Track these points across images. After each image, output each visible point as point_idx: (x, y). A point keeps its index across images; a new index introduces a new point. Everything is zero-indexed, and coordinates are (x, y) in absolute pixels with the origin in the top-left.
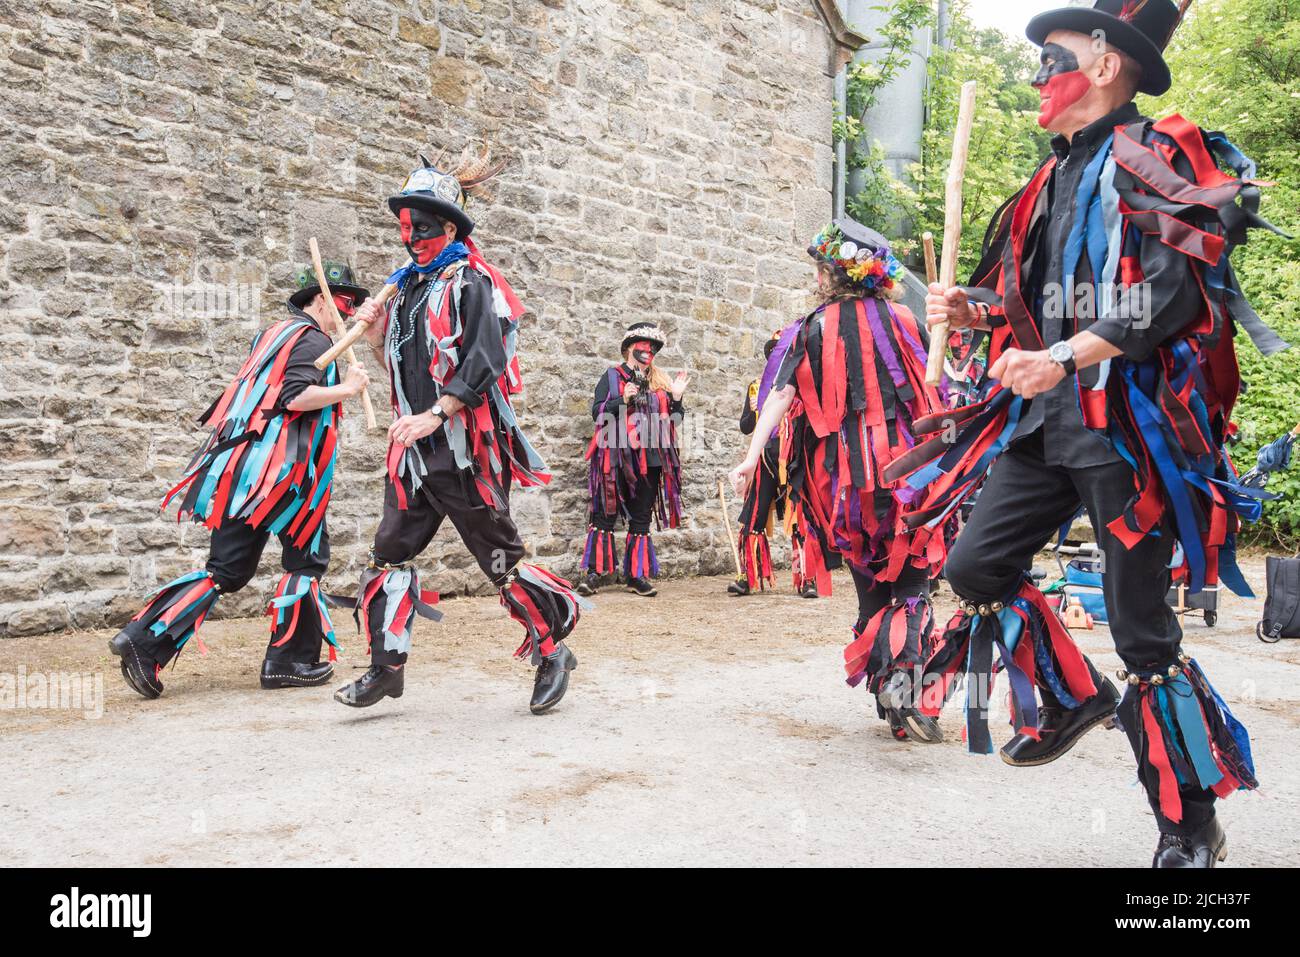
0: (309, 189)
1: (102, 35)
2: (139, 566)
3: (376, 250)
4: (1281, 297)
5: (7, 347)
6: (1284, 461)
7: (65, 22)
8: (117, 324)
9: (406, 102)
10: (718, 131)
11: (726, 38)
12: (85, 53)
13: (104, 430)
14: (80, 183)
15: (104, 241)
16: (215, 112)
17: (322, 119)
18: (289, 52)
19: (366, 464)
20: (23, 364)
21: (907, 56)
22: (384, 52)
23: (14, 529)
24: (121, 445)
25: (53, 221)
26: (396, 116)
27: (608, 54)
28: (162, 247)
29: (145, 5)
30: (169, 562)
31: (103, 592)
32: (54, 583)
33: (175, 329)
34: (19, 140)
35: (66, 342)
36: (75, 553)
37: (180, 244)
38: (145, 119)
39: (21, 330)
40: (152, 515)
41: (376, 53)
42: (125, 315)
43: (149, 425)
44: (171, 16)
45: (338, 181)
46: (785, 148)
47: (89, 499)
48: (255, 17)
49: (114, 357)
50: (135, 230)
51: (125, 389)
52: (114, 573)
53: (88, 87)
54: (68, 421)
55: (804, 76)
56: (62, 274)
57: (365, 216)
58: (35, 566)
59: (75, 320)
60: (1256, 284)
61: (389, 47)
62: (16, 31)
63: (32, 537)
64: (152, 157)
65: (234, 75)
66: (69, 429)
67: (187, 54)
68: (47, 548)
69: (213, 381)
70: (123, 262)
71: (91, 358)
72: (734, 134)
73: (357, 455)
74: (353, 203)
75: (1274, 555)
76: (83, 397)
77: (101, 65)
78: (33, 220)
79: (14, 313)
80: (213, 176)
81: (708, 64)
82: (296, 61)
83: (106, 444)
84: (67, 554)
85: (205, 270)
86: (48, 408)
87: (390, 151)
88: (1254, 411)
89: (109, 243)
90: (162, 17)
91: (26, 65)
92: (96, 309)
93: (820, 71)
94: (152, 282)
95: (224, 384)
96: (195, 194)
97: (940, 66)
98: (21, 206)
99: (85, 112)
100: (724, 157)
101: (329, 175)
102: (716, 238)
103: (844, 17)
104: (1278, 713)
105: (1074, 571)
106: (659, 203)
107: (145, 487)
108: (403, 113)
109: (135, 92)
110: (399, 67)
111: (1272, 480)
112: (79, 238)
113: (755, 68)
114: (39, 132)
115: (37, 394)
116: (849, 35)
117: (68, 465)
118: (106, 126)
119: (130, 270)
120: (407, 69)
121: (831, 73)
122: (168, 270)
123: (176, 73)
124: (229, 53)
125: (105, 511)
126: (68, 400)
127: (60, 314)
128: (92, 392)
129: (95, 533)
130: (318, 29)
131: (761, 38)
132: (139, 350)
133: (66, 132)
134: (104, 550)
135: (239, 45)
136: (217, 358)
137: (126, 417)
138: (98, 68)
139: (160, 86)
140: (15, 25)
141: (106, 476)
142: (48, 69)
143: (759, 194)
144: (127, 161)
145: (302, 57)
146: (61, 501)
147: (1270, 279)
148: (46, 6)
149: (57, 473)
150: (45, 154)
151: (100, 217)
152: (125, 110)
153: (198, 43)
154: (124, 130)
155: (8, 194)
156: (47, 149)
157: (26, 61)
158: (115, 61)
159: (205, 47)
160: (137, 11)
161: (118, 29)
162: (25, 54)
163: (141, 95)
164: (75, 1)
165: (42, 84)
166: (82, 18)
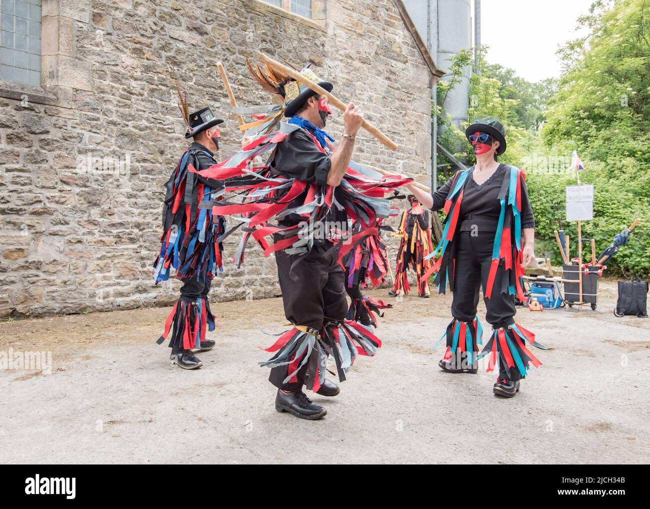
0: (226, 140)
1: (151, 86)
2: (166, 284)
4: (624, 172)
6: (625, 241)
7: (139, 82)
8: (157, 194)
10: (384, 112)
11: (387, 75)
12: (145, 93)
13: (153, 233)
14: (144, 142)
15: (153, 163)
17: (231, 114)
18: (219, 89)
20: (125, 209)
21: (460, 78)
23: (122, 270)
25: (135, 156)
27: (341, 83)
29: (167, 75)
31: (153, 294)
32: (136, 290)
34: (123, 127)
35: (139, 201)
36: (143, 279)
38: (167, 117)
39: (124, 197)
41: (251, 88)
42: (160, 190)
44: (176, 78)
46: (412, 117)
47: (148, 259)
48: (206, 76)
49: (157, 206)
50: (163, 158)
53: (147, 106)
54: (140, 230)
55: (419, 88)
56: (138, 176)
58: (129, 284)
59: (142, 193)
60: (613, 167)
62: (121, 87)
63: (128, 273)
64: (170, 131)
66: (141, 233)
68: (133, 277)
70: (159, 171)
71: (148, 206)
72: (391, 113)
75: (621, 280)
76: (145, 221)
77: (151, 97)
79: (121, 190)
81: (380, 85)
82: (222, 92)
83: (153, 238)
84: (140, 279)
86: (133, 225)
88: (612, 220)
89: (155, 163)
90: (173, 78)
91: (125, 99)
92: (150, 188)
93: (426, 86)
97: (474, 81)
98: (124, 151)
99: (146, 115)
100: (387, 122)
101: (234, 135)
102: (384, 154)
103: (435, 64)
104: (622, 346)
105: (534, 287)
106: (361, 141)
109: (163, 107)
111: (621, 249)
112: (144, 162)
113: (399, 86)
114: (130, 123)
115: (129, 221)
116: (438, 71)
117: (141, 246)
118: (153, 120)
119: (161, 173)
120: (262, 94)
121: (430, 87)
124: (197, 90)
126: (140, 222)
127: (137, 191)
128: (149, 219)
130: (230, 80)
131: (402, 74)
133: (139, 123)
135: (200, 87)
138: (150, 99)
139: (172, 104)
140: (121, 84)
141: (153, 251)
142: (133, 100)
143: (401, 136)
144: (161, 133)
145: (224, 91)
146: (138, 260)
147: (619, 165)
148: (132, 77)
149: (137, 249)
150: (132, 131)
151: (151, 154)
152: (160, 114)
153: (186, 87)
154: (159, 121)
155: (119, 146)
156: (133, 129)
157: (125, 97)
158: (156, 96)
159: (188, 89)
160: (164, 77)
161: (158, 84)
162: (125, 95)
163: (165, 108)
164: (142, 74)
165: (130, 105)
166: (144, 80)
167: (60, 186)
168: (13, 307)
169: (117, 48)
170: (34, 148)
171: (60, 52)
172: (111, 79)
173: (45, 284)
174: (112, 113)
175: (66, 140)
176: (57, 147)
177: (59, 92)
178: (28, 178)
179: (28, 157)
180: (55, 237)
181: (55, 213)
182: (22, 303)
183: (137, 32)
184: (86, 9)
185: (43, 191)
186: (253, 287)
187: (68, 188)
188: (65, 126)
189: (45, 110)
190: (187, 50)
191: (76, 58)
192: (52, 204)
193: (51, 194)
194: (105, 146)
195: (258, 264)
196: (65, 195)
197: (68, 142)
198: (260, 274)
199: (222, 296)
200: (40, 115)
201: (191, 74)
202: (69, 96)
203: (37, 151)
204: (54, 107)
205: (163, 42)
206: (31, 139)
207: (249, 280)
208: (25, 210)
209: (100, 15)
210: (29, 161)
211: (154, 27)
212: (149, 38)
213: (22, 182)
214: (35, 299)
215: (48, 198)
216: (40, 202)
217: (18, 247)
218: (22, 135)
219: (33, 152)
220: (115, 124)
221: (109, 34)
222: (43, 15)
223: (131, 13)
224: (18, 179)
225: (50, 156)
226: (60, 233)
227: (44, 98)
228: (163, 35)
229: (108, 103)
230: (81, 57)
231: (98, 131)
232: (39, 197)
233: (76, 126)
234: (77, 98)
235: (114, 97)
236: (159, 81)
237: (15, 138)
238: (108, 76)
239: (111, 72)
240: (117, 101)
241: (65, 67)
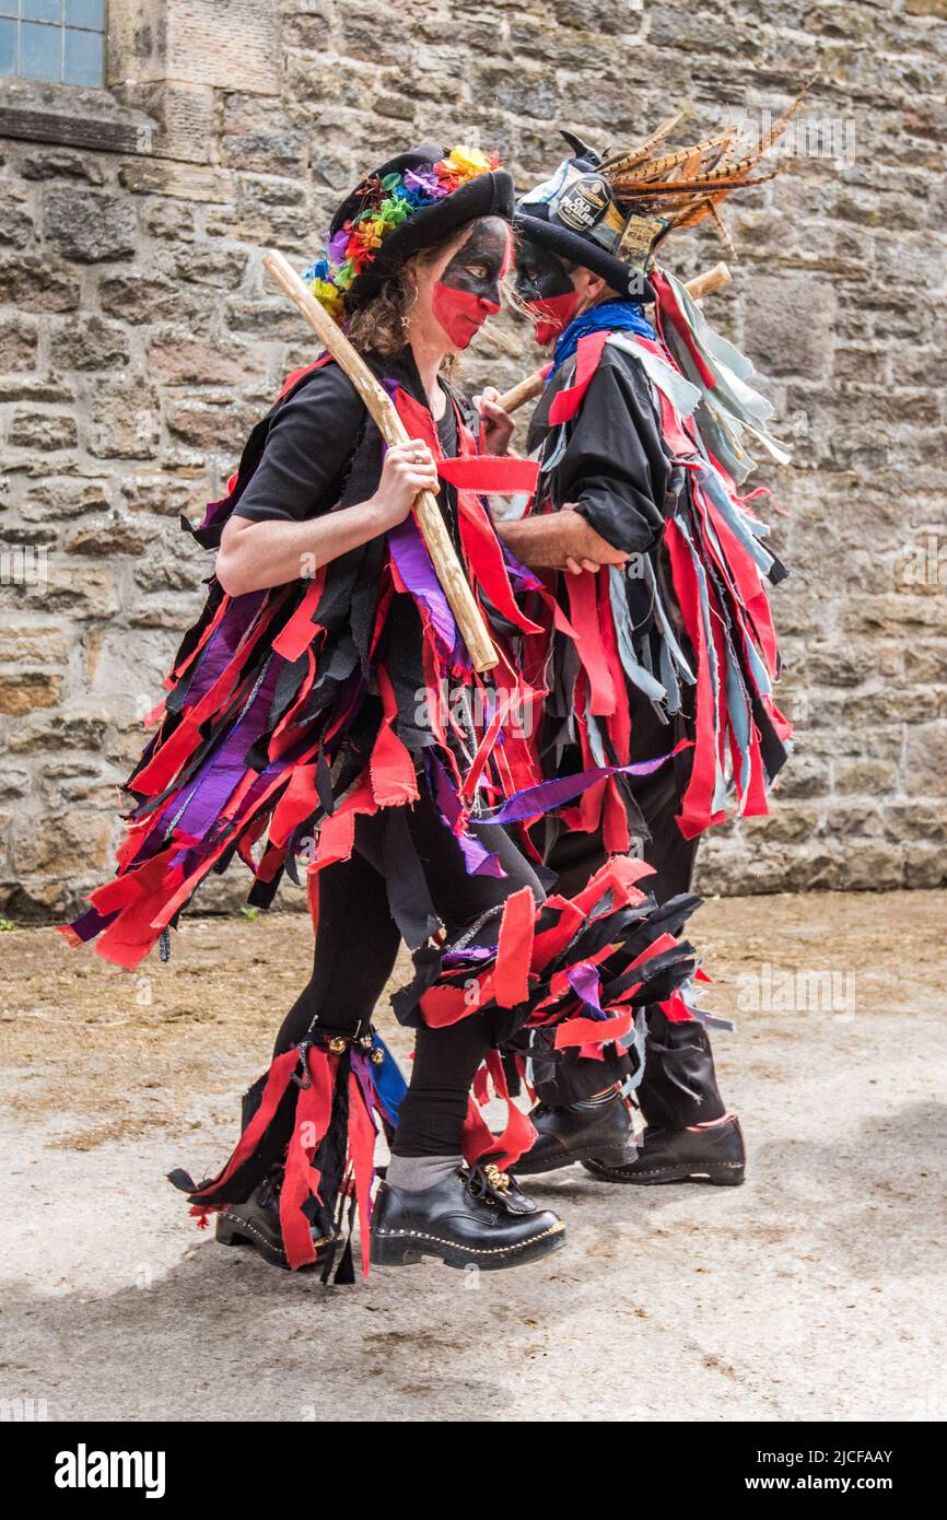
0: (765, 259)
1: (488, 62)
3: (863, 346)
7: (444, 50)
9: (912, 111)
12: (465, 91)
15: (487, 356)
18: (741, 55)
19: (843, 675)
22: (881, 38)
26: (896, 135)
29: (544, 12)
41: (868, 40)
44: (578, 22)
45: (808, 245)
48: (694, 7)
57: (845, 294)
61: (889, 28)
62: (380, 71)
65: (664, 99)
67: (600, 75)
73: (831, 662)
74: (829, 276)
77: (488, 104)
82: (751, 66)
87: (886, 190)
90: (566, 24)
91: (390, 118)
101: (796, 235)
108: (909, 129)
109: (530, 138)
110: (905, 57)
120: (916, 59)
123: (584, 104)
124: (658, 65)
130: (783, 14)
135: (670, 54)
138: (482, 110)
139: (563, 126)
140: (380, 61)
142: (420, 119)
145: (759, 60)
148: (418, 31)
153: (614, 57)
157: (393, 110)
158: (504, 97)
159: (624, 62)
160: (534, 21)
161: (510, 50)
162: (392, 102)
163: (537, 143)
164: (455, 18)
165: (411, 140)
166: (462, 41)
167: (168, 450)
168: (12, 879)
170: (84, 315)
172: (343, 44)
173: (114, 802)
174: (346, 170)
175: (189, 280)
176: (159, 307)
177: (169, 105)
178: (65, 422)
179: (65, 348)
180: (150, 635)
181: (151, 549)
182: (42, 866)
185: (112, 468)
186: (858, 842)
187: (192, 456)
188: (188, 228)
189: (120, 176)
192: (143, 514)
193: (140, 481)
195: (882, 750)
196: (186, 483)
197: (195, 289)
198: (887, 791)
199: (736, 873)
200: (104, 192)
202: (201, 117)
203: (94, 325)
204: (150, 162)
206: (74, 281)
207: (842, 814)
208: (54, 538)
210: (67, 362)
213: (46, 438)
214: (82, 855)
215: (128, 494)
216: (103, 507)
217: (32, 669)
218: (46, 267)
219: (82, 329)
224: (32, 429)
225: (134, 339)
226: (167, 621)
227: (119, 128)
229: (333, 135)
231: (297, 244)
232: (99, 490)
233: (223, 227)
234: (229, 125)
235: (353, 111)
236: (514, 38)
237: (23, 281)
238: (335, 32)
239: (345, 16)
240: (366, 128)
241: (189, 11)
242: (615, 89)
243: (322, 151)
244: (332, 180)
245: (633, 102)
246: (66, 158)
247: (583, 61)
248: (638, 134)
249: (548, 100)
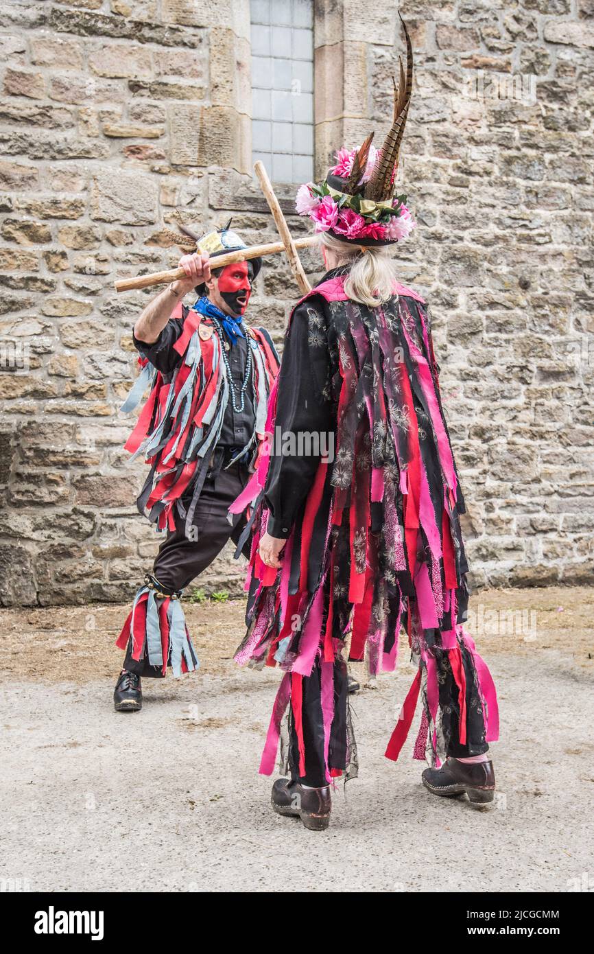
1: (507, 153)
2: (531, 544)
5: (446, 391)
7: (485, 148)
8: (516, 369)
12: (496, 169)
13: (508, 447)
14: (492, 267)
15: (508, 308)
16: (587, 197)
20: (456, 402)
24: (519, 458)
25: (475, 298)
28: (547, 310)
29: (538, 123)
30: (551, 543)
31: (508, 562)
32: (477, 555)
33: (556, 369)
34: (453, 242)
35: (483, 385)
36: (489, 534)
37: (561, 304)
38: (536, 211)
39: (454, 378)
40: (540, 508)
42: (521, 361)
43: (538, 442)
44: (556, 127)
47: (498, 496)
49: (514, 394)
50: (529, 297)
51: (521, 416)
52: (515, 549)
53: (497, 194)
54: (485, 441)
56: (480, 336)
59: (488, 369)
62: (451, 162)
64: (541, 240)
66: (485, 447)
67: (567, 154)
69: (583, 408)
70: (520, 322)
71: (499, 395)
76: (494, 424)
77: (507, 175)
78: (462, 300)
80: (585, 248)
83: (508, 456)
84: (484, 534)
85: (578, 322)
86: (472, 432)
89: (512, 309)
90: (549, 129)
91: (457, 186)
92: (503, 359)
94: (540, 336)
95: (591, 410)
96: (571, 264)
98: (455, 290)
99: (495, 214)
107: (535, 487)
109: (530, 192)
112: (491, 308)
114: (466, 234)
115: (465, 423)
117: (485, 472)
118: (509, 222)
119: (525, 328)
122: (551, 325)
123: (559, 171)
125: (508, 505)
126: (484, 426)
127: (479, 365)
128: (501, 419)
129: (502, 521)
132: (531, 387)
133: (483, 231)
134: (508, 532)
136: (585, 389)
137: (522, 437)
138: (505, 178)
139: (548, 183)
140: (451, 158)
141: (508, 480)
142: (472, 186)
144: (524, 246)
146: (481, 498)
148: (471, 139)
149: (478, 478)
150: (470, 249)
151: (506, 291)
152: (523, 207)
153: (575, 144)
154: (522, 223)
155: (446, 282)
156: (474, 246)
157: (458, 183)
158: (517, 171)
159: (581, 146)
160: (532, 128)
161: (519, 145)
162: (458, 178)
163: (534, 193)
164: (490, 131)
165: (468, 198)
166: (494, 143)
169: (445, 86)
171: (346, 113)
172: (433, 150)
174: (434, 216)
183: (481, 44)
184: (389, 16)
190: (579, 62)
191: (373, 119)
194: (422, 284)
201: (588, 114)
205: (532, 56)
209: (414, 24)
211: (515, 27)
212: (503, 51)
218: (288, 277)
220: (437, 237)
221: (431, 59)
222: (317, 46)
223: (470, 7)
228: (532, 40)
229: (428, 198)
230: (382, 115)
231: (410, 256)
235: (438, 185)
236: (522, 138)
237: (277, 284)
238: (428, 144)
239: (433, 136)
240: (444, 193)
241: (355, 140)
242: (576, 161)
243: (422, 207)
244: (427, 222)
245: (586, 167)
246: (296, 221)
247: (558, 148)
248: (588, 184)
249: (540, 170)
